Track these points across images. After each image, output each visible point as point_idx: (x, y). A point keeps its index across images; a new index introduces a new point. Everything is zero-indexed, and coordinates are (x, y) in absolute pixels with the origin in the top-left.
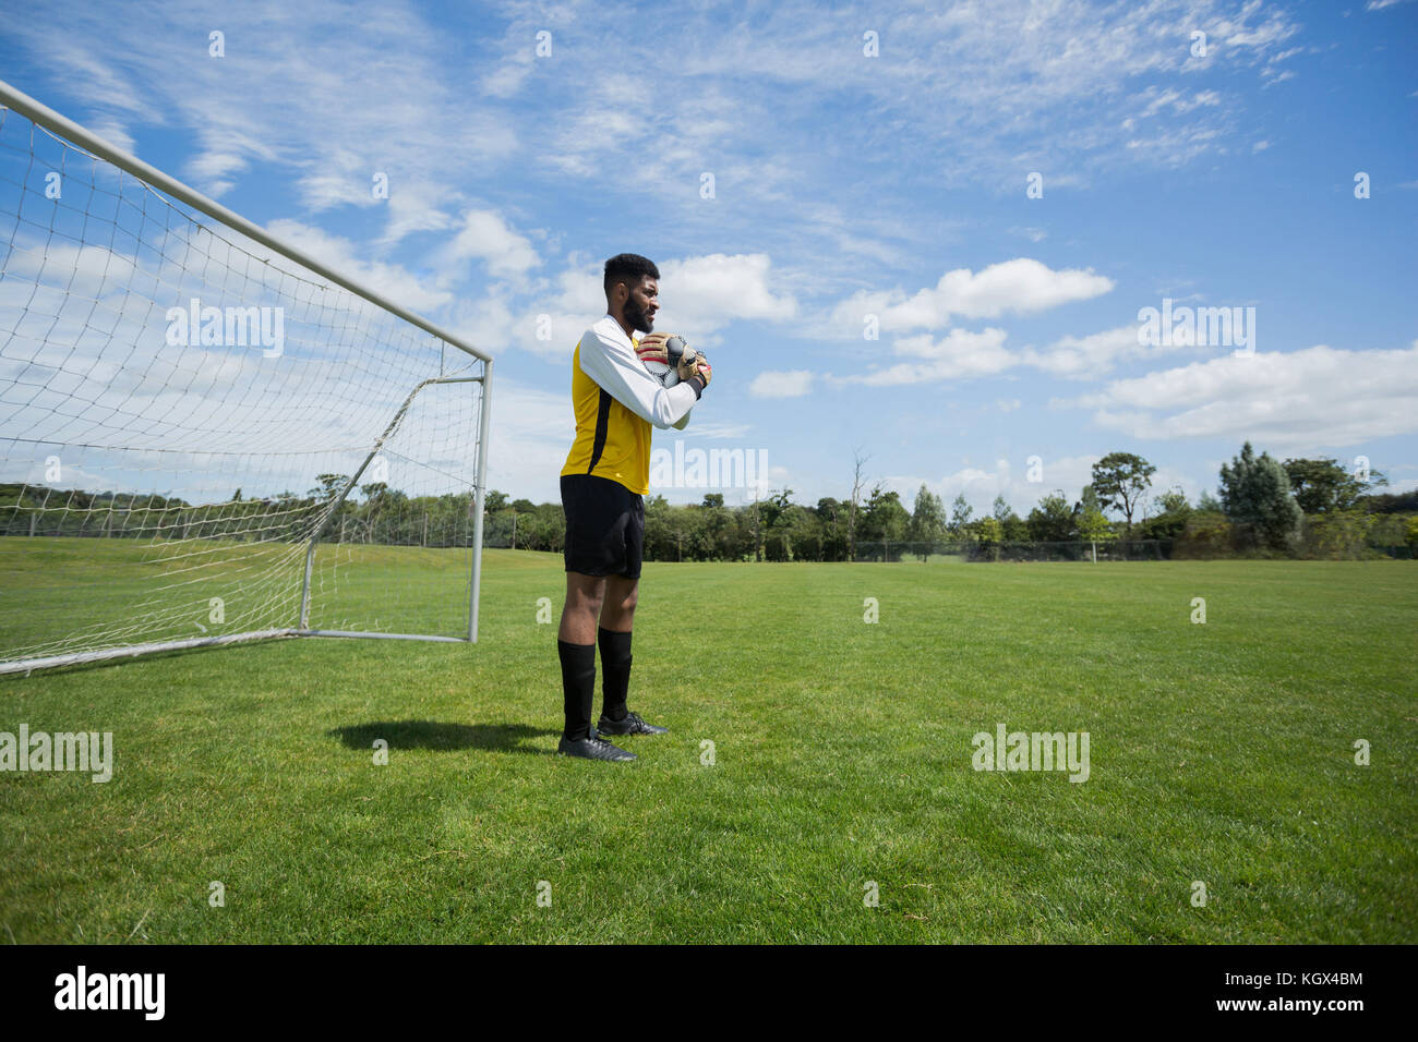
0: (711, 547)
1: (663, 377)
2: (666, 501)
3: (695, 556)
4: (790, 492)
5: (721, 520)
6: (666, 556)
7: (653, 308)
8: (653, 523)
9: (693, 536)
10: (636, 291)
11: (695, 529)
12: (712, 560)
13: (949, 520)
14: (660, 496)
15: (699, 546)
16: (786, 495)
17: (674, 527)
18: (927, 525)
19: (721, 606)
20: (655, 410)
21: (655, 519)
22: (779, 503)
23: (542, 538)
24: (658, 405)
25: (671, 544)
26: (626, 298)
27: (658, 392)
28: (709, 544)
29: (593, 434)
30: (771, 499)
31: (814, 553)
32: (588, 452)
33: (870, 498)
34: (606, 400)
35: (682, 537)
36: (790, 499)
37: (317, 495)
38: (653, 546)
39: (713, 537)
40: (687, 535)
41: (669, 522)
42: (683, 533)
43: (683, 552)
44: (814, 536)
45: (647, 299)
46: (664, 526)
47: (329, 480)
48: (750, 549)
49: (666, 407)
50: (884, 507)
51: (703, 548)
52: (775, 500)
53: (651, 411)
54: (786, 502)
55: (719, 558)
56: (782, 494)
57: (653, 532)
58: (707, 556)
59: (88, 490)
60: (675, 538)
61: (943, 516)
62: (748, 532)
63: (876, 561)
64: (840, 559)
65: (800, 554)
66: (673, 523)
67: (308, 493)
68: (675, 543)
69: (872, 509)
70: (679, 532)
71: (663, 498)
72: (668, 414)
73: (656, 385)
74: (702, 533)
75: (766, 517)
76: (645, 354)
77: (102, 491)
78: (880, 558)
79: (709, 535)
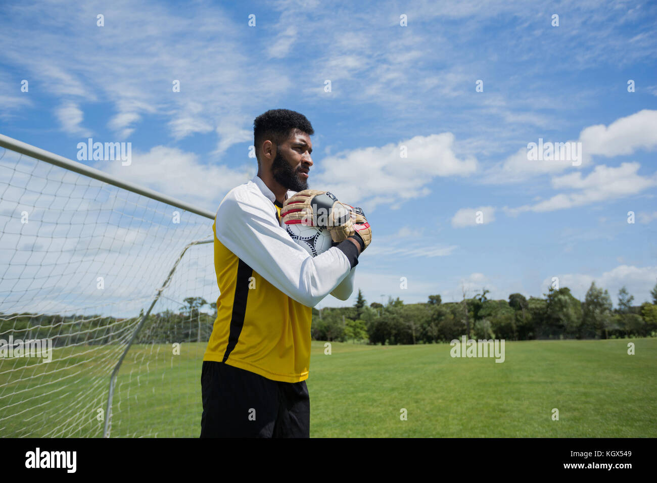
0: (435, 333)
1: (311, 241)
2: (402, 302)
3: (425, 340)
4: (488, 291)
5: (440, 314)
6: (405, 341)
7: (306, 165)
8: (394, 319)
9: (422, 326)
10: (284, 147)
11: (423, 321)
12: (437, 342)
13: (616, 305)
14: (398, 299)
15: (427, 332)
16: (485, 294)
17: (409, 321)
18: (597, 311)
19: (438, 399)
20: (301, 282)
21: (395, 315)
22: (480, 299)
23: (321, 331)
24: (304, 276)
25: (407, 332)
26: (275, 155)
27: (305, 263)
28: (434, 330)
29: (231, 312)
30: (475, 298)
31: (510, 334)
32: (225, 335)
33: (548, 293)
34: (245, 272)
35: (415, 327)
36: (488, 296)
37: (184, 310)
38: (396, 334)
39: (437, 325)
40: (418, 325)
41: (404, 317)
42: (415, 324)
43: (416, 337)
44: (509, 321)
45: (297, 156)
46: (401, 320)
47: (191, 300)
48: (463, 333)
49: (313, 278)
50: (558, 299)
51: (429, 334)
52: (478, 298)
53: (297, 282)
54: (485, 298)
55: (442, 340)
56: (482, 293)
57: (395, 325)
58: (433, 339)
59: (62, 314)
60: (410, 328)
61: (611, 305)
62: (460, 321)
63: (559, 339)
64: (531, 338)
65: (500, 335)
66: (407, 318)
67: (180, 310)
68: (410, 331)
69: (551, 300)
70: (412, 323)
71: (400, 300)
72: (315, 285)
73: (304, 253)
74: (429, 323)
75: (473, 309)
76: (287, 218)
77: (69, 314)
78: (561, 337)
79: (433, 324)
